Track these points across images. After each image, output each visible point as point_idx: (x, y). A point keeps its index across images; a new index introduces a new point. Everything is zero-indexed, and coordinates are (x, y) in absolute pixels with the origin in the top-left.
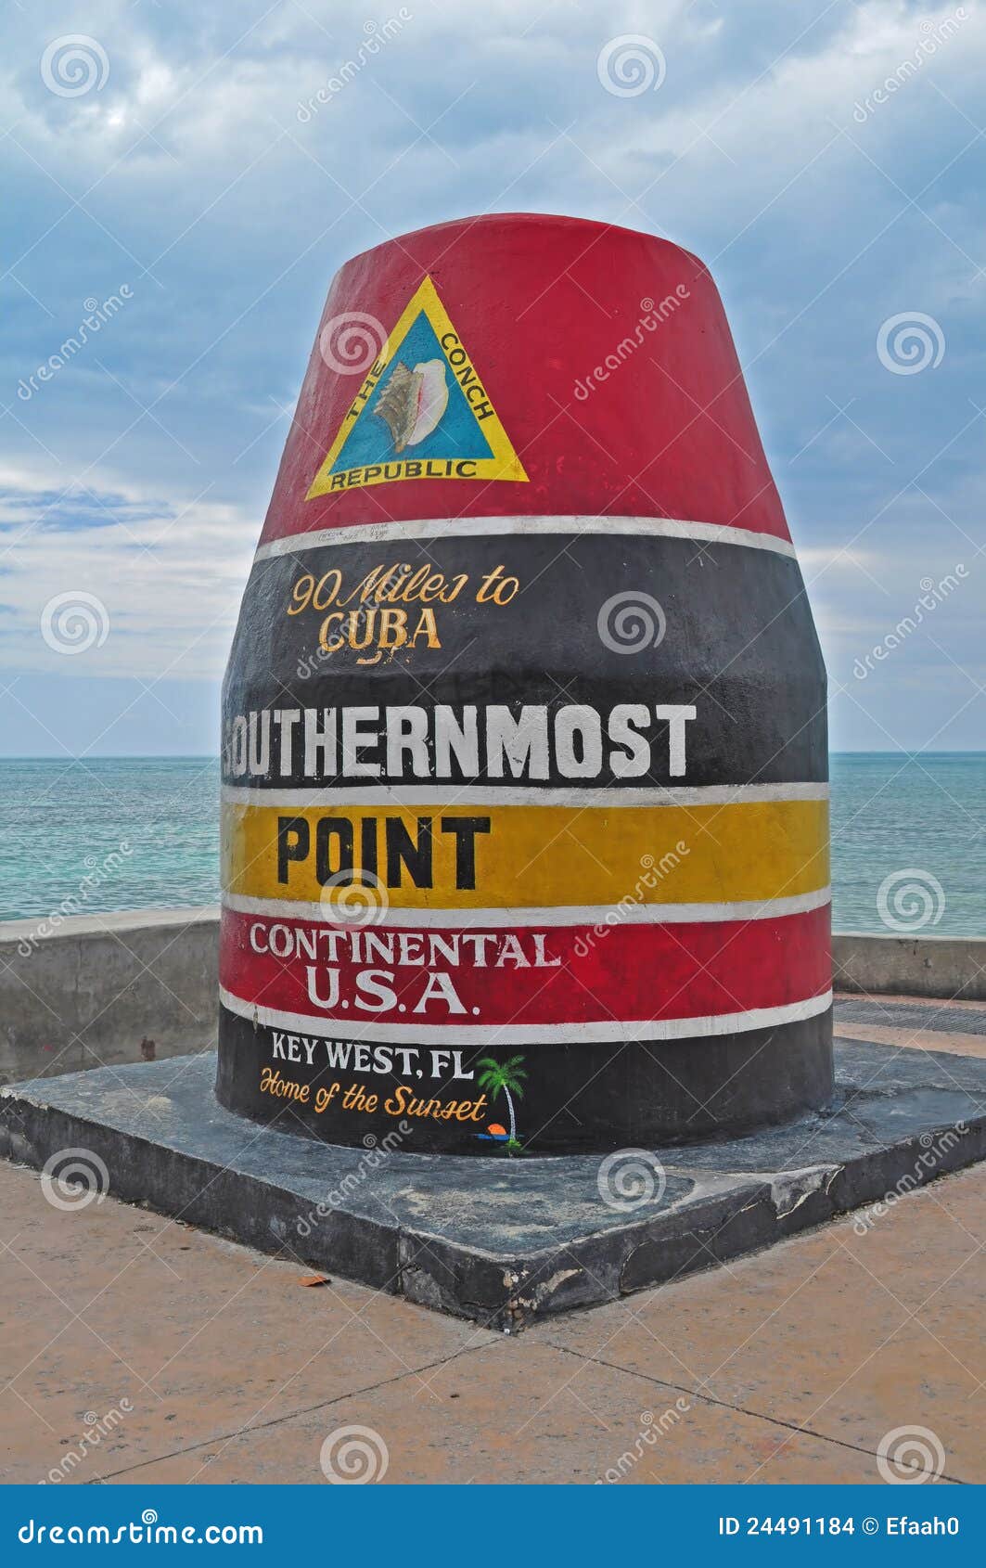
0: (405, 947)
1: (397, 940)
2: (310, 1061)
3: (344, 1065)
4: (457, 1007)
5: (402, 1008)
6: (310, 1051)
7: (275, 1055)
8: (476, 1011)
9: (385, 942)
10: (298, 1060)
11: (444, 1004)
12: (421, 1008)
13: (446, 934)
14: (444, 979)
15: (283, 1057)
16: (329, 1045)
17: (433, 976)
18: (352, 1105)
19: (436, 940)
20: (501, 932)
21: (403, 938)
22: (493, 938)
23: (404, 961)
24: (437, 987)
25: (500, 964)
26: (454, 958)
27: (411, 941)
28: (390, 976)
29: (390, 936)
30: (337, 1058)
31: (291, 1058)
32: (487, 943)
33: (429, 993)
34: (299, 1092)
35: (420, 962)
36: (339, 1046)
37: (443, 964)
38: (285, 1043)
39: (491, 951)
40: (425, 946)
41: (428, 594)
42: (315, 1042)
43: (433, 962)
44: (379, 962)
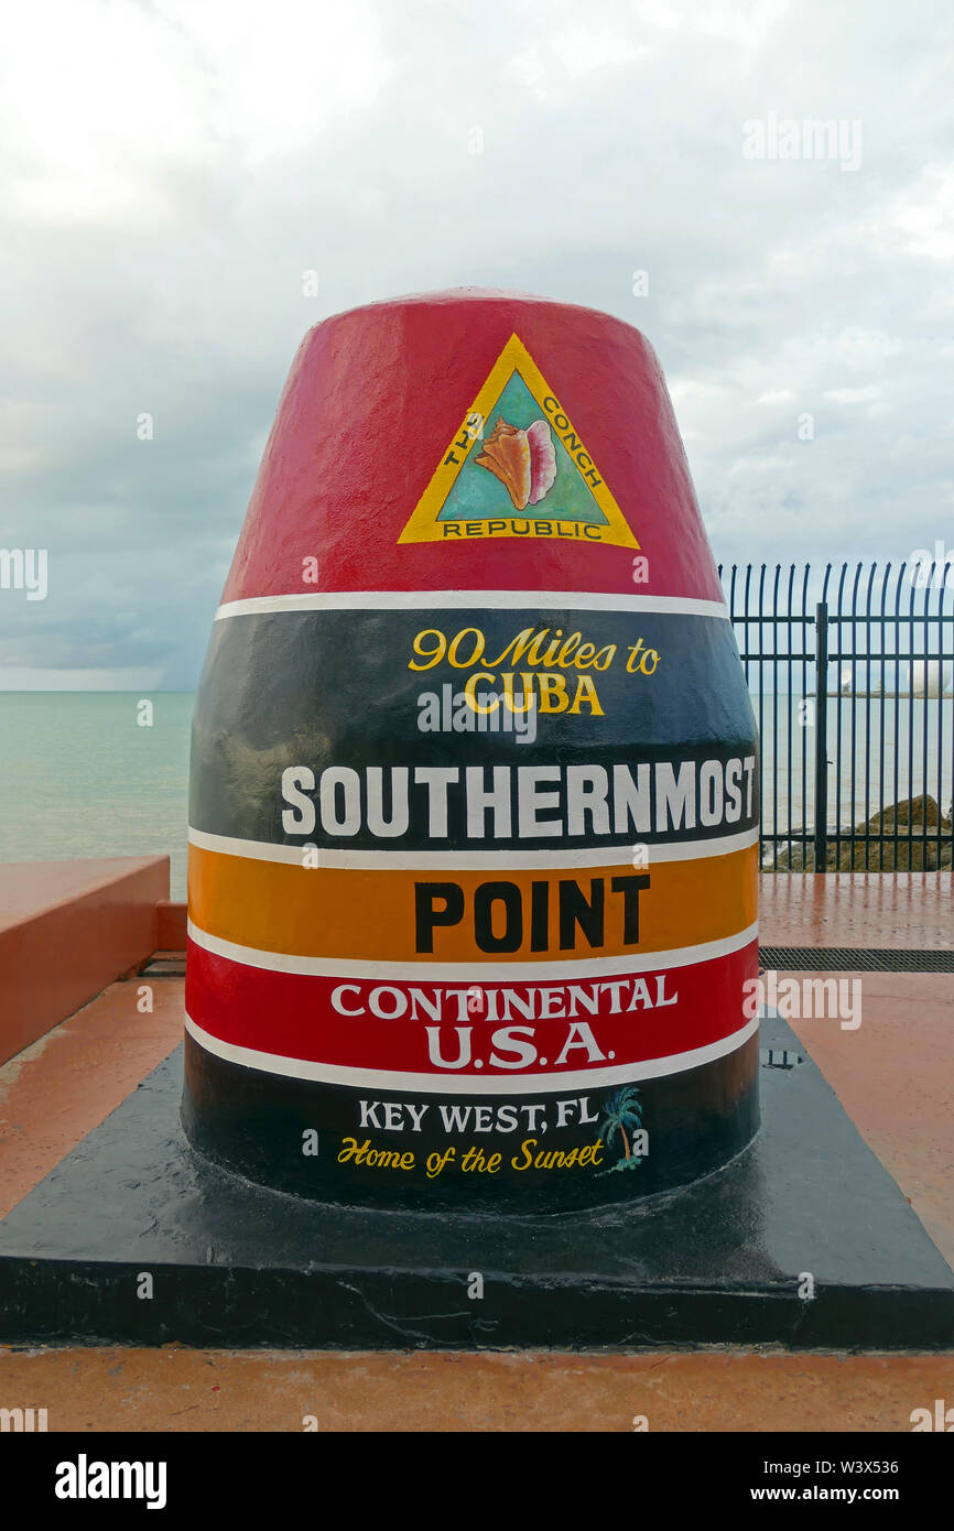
0: (546, 1002)
1: (538, 996)
2: (417, 1127)
3: (461, 1128)
4: (595, 1054)
5: (543, 1061)
6: (417, 1119)
7: (364, 1124)
8: (612, 1055)
9: (525, 998)
10: (400, 1127)
11: (584, 1052)
12: (562, 1059)
13: (585, 984)
14: (583, 1028)
15: (377, 1125)
16: (443, 1109)
17: (574, 1027)
18: (472, 1167)
19: (576, 992)
20: (632, 977)
21: (545, 992)
22: (626, 984)
23: (546, 1014)
24: (577, 1038)
25: (633, 1007)
26: (593, 1007)
27: (552, 995)
28: (530, 1031)
29: (531, 992)
30: (453, 1120)
31: (389, 1126)
32: (622, 989)
33: (569, 1045)
34: (402, 1162)
35: (562, 1014)
36: (456, 1110)
37: (584, 1015)
38: (380, 1113)
39: (626, 995)
40: (566, 997)
41: (583, 662)
42: (425, 1108)
43: (574, 1013)
44: (519, 1019)
